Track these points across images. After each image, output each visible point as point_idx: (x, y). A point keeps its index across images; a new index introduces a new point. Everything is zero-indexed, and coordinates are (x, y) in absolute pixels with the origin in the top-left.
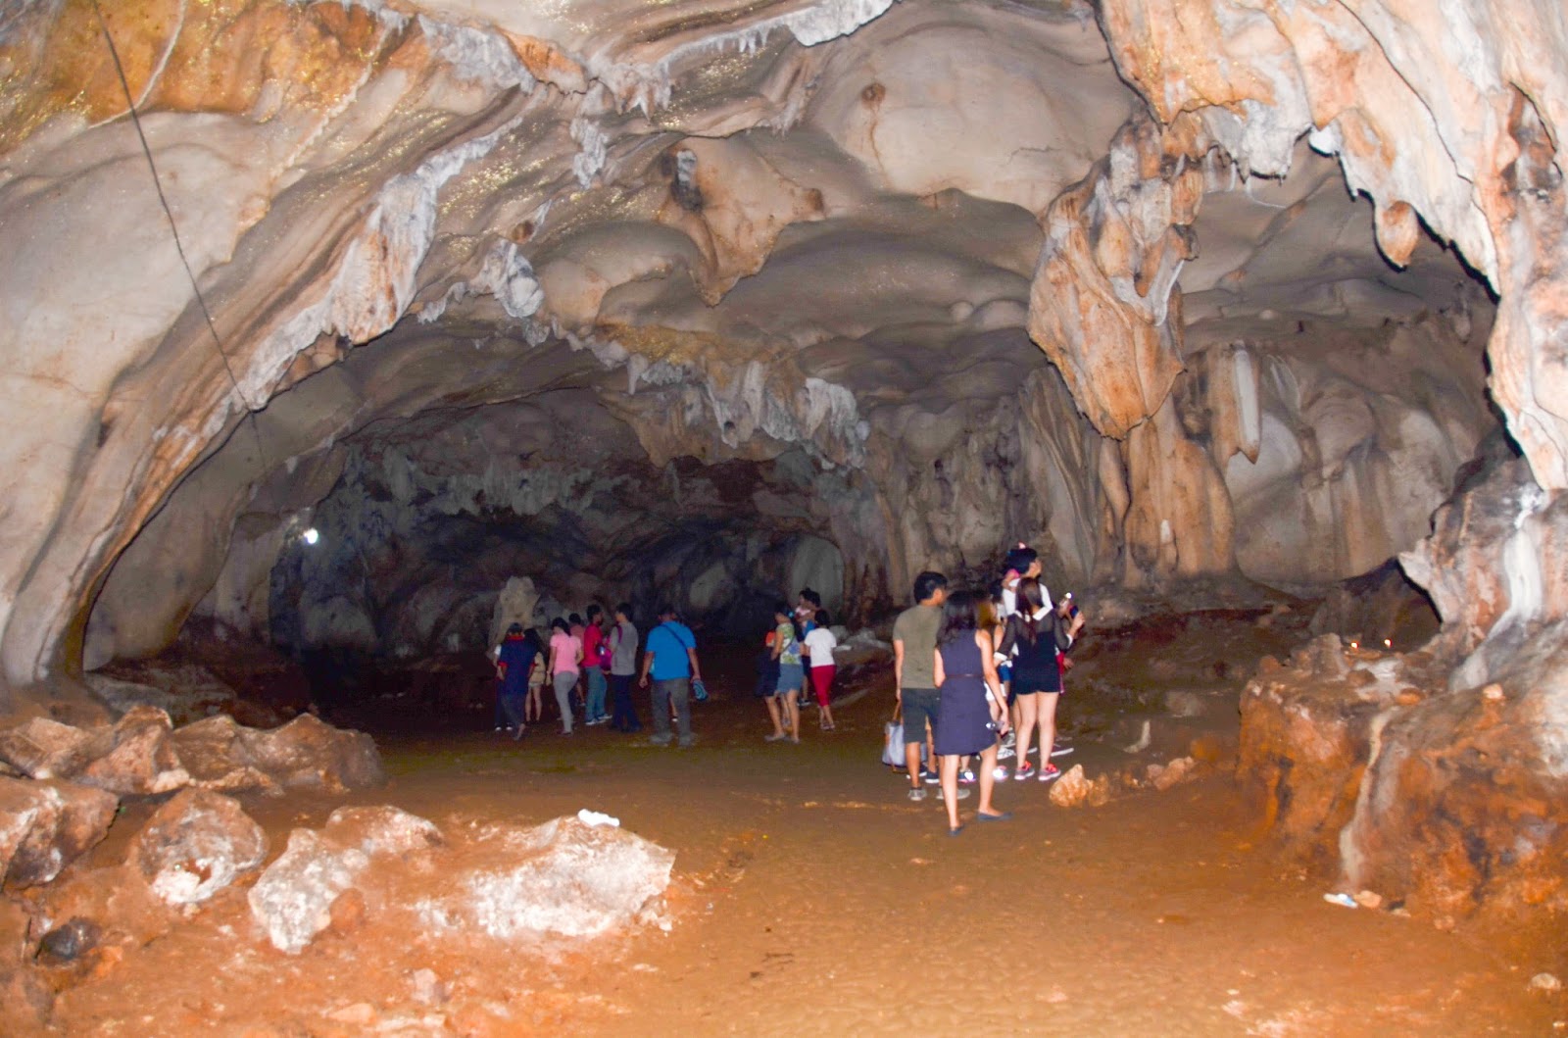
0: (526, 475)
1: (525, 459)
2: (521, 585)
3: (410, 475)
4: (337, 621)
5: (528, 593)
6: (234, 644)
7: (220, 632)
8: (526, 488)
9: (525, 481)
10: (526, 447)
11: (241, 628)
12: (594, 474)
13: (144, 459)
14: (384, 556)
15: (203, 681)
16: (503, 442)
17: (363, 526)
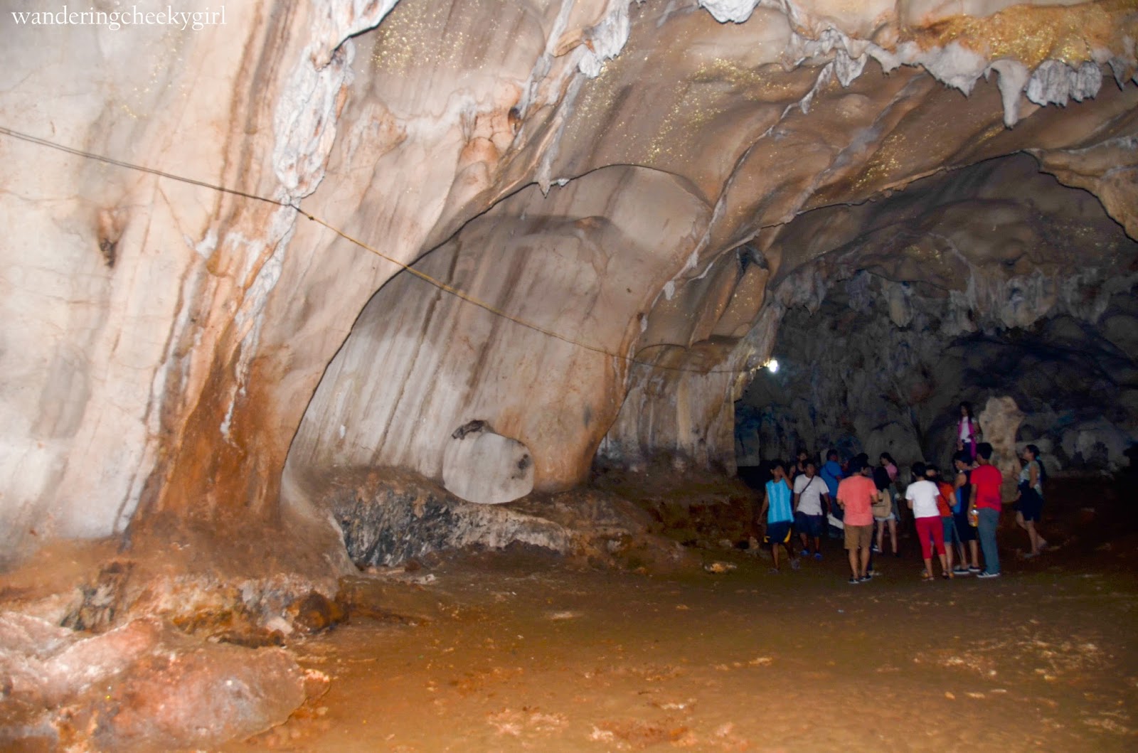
0: (1017, 283)
1: (1009, 266)
2: (1000, 405)
3: (906, 299)
4: (896, 446)
5: (1009, 415)
6: (690, 476)
7: (679, 464)
8: (1016, 298)
9: (1015, 291)
10: (1011, 252)
11: (698, 460)
12: (1101, 272)
13: (193, 277)
14: (917, 383)
15: (602, 515)
16: (982, 250)
17: (893, 357)
